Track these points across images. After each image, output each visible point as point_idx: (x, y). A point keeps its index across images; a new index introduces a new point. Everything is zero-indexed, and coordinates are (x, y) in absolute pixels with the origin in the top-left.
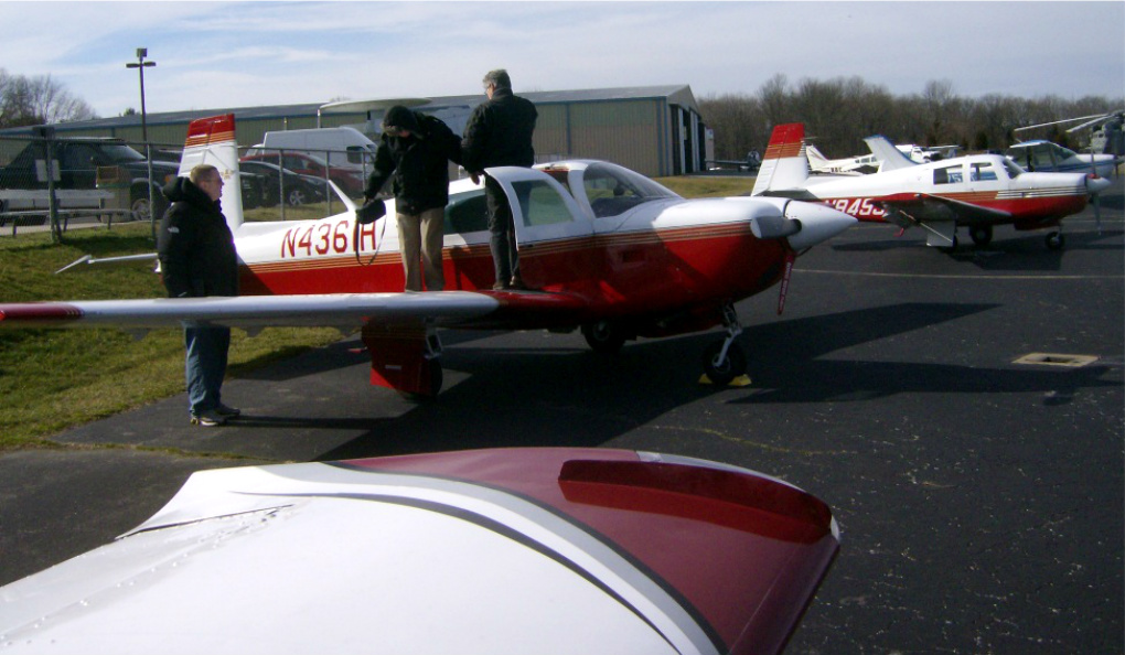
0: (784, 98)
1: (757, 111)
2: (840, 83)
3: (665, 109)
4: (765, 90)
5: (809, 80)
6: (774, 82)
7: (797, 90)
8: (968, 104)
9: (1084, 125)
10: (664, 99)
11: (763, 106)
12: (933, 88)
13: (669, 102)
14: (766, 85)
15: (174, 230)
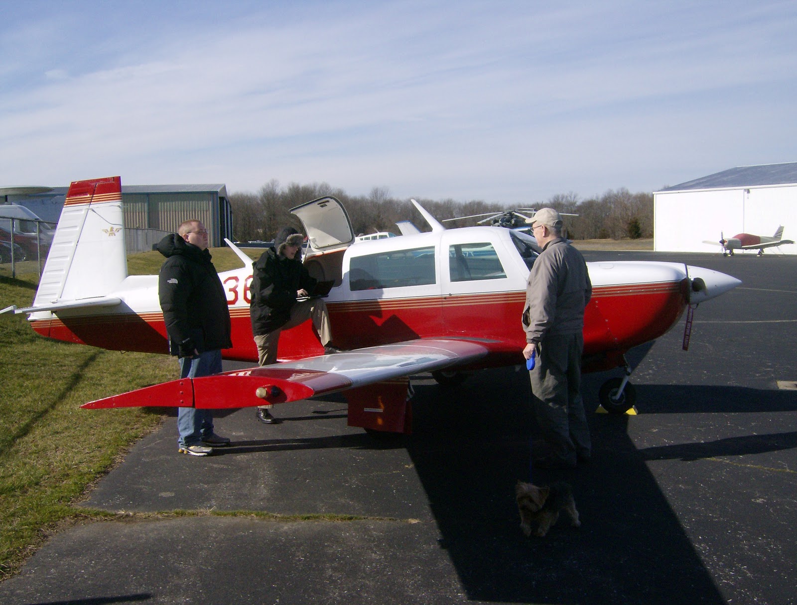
0: (277, 195)
1: (258, 204)
2: (315, 187)
3: (217, 200)
4: (264, 190)
5: (293, 184)
6: (270, 184)
7: (286, 190)
8: (398, 203)
9: (488, 219)
10: (216, 193)
11: (262, 201)
12: (375, 192)
13: (219, 196)
14: (265, 187)
15: (174, 281)
